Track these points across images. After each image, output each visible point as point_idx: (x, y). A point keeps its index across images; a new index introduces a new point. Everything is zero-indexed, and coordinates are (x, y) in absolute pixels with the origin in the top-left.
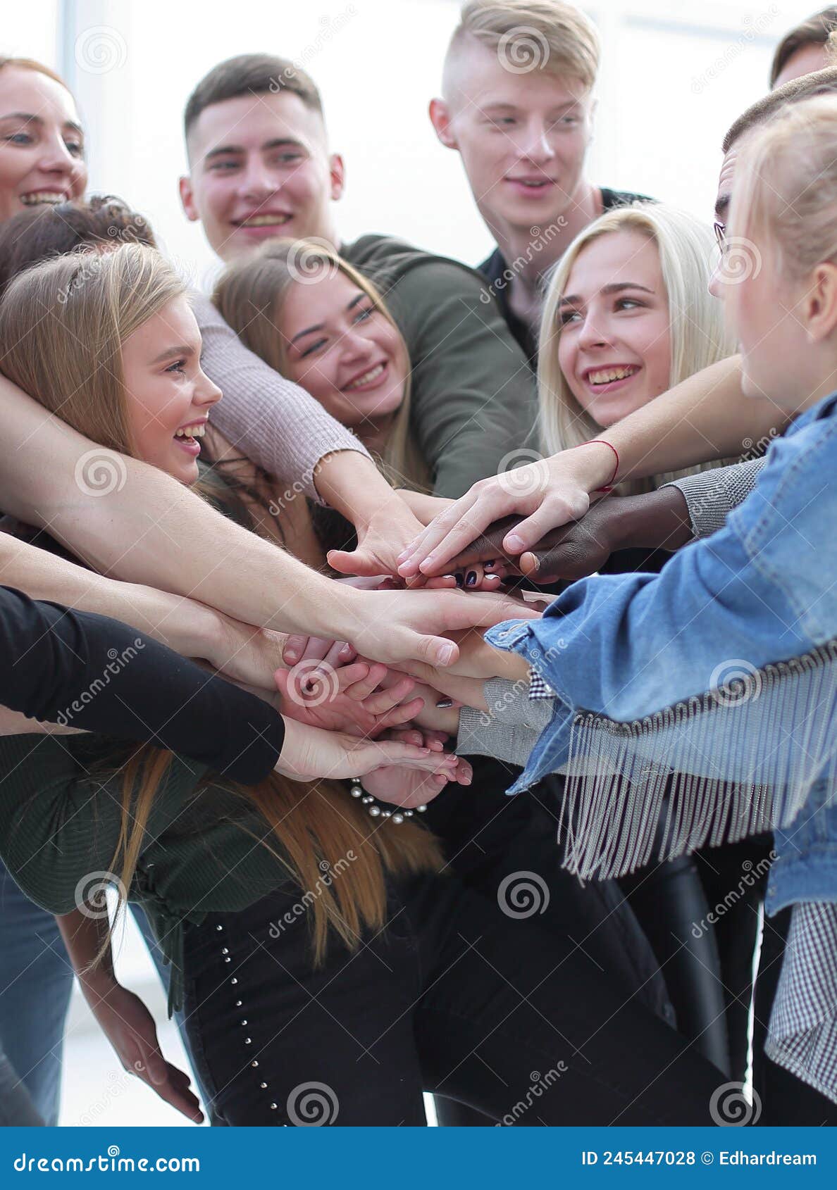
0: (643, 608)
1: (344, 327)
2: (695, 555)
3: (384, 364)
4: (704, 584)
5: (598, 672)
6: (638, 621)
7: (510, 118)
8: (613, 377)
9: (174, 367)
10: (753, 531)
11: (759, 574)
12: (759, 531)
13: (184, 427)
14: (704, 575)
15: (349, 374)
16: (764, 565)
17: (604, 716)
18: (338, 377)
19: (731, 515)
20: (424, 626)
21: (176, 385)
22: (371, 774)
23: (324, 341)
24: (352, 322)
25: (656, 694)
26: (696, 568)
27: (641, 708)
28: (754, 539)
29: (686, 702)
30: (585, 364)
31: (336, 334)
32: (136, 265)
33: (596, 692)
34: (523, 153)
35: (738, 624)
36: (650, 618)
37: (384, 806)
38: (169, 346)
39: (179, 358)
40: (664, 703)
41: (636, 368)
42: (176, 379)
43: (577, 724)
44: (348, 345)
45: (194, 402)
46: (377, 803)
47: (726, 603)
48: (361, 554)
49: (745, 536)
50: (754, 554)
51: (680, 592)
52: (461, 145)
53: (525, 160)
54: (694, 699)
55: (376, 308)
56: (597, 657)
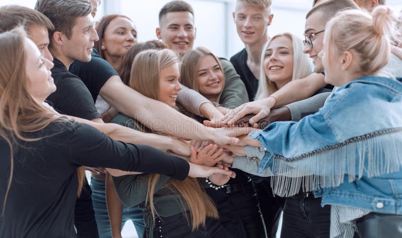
0: (293, 131)
1: (211, 71)
2: (309, 118)
3: (218, 82)
4: (311, 125)
5: (281, 146)
6: (292, 134)
7: (244, 17)
9: (171, 81)
10: (327, 113)
11: (327, 124)
12: (328, 113)
13: (171, 94)
14: (312, 123)
15: (210, 83)
16: (328, 122)
17: (282, 156)
18: (207, 82)
19: (320, 109)
20: (231, 136)
21: (170, 85)
22: (211, 176)
23: (205, 73)
24: (213, 71)
25: (296, 152)
26: (309, 121)
27: (293, 156)
28: (327, 115)
29: (305, 154)
31: (209, 72)
33: (281, 150)
35: (320, 136)
36: (296, 133)
37: (213, 185)
38: (170, 75)
39: (172, 78)
40: (299, 154)
41: (282, 67)
42: (171, 83)
43: (275, 158)
44: (211, 76)
45: (175, 89)
46: (212, 184)
47: (317, 130)
48: (213, 121)
49: (324, 114)
50: (327, 119)
51: (304, 127)
54: (307, 154)
55: (220, 69)
56: (281, 142)
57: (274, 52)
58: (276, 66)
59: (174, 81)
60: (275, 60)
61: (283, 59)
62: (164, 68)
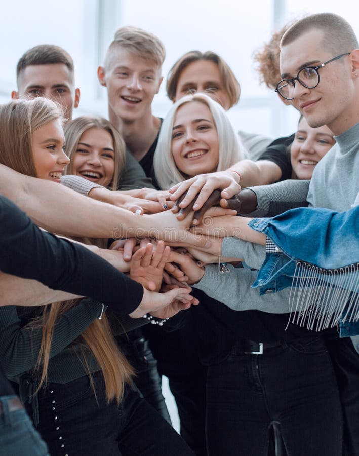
6: (338, 230)
7: (125, 73)
8: (199, 154)
9: (50, 147)
13: (53, 172)
21: (51, 154)
30: (187, 150)
32: (41, 103)
34: (128, 86)
38: (49, 137)
39: (52, 143)
41: (206, 151)
42: (51, 152)
43: (298, 266)
45: (58, 163)
52: (108, 84)
53: (129, 89)
57: (189, 129)
58: (197, 150)
59: (56, 149)
60: (195, 141)
61: (206, 136)
62: (37, 126)
